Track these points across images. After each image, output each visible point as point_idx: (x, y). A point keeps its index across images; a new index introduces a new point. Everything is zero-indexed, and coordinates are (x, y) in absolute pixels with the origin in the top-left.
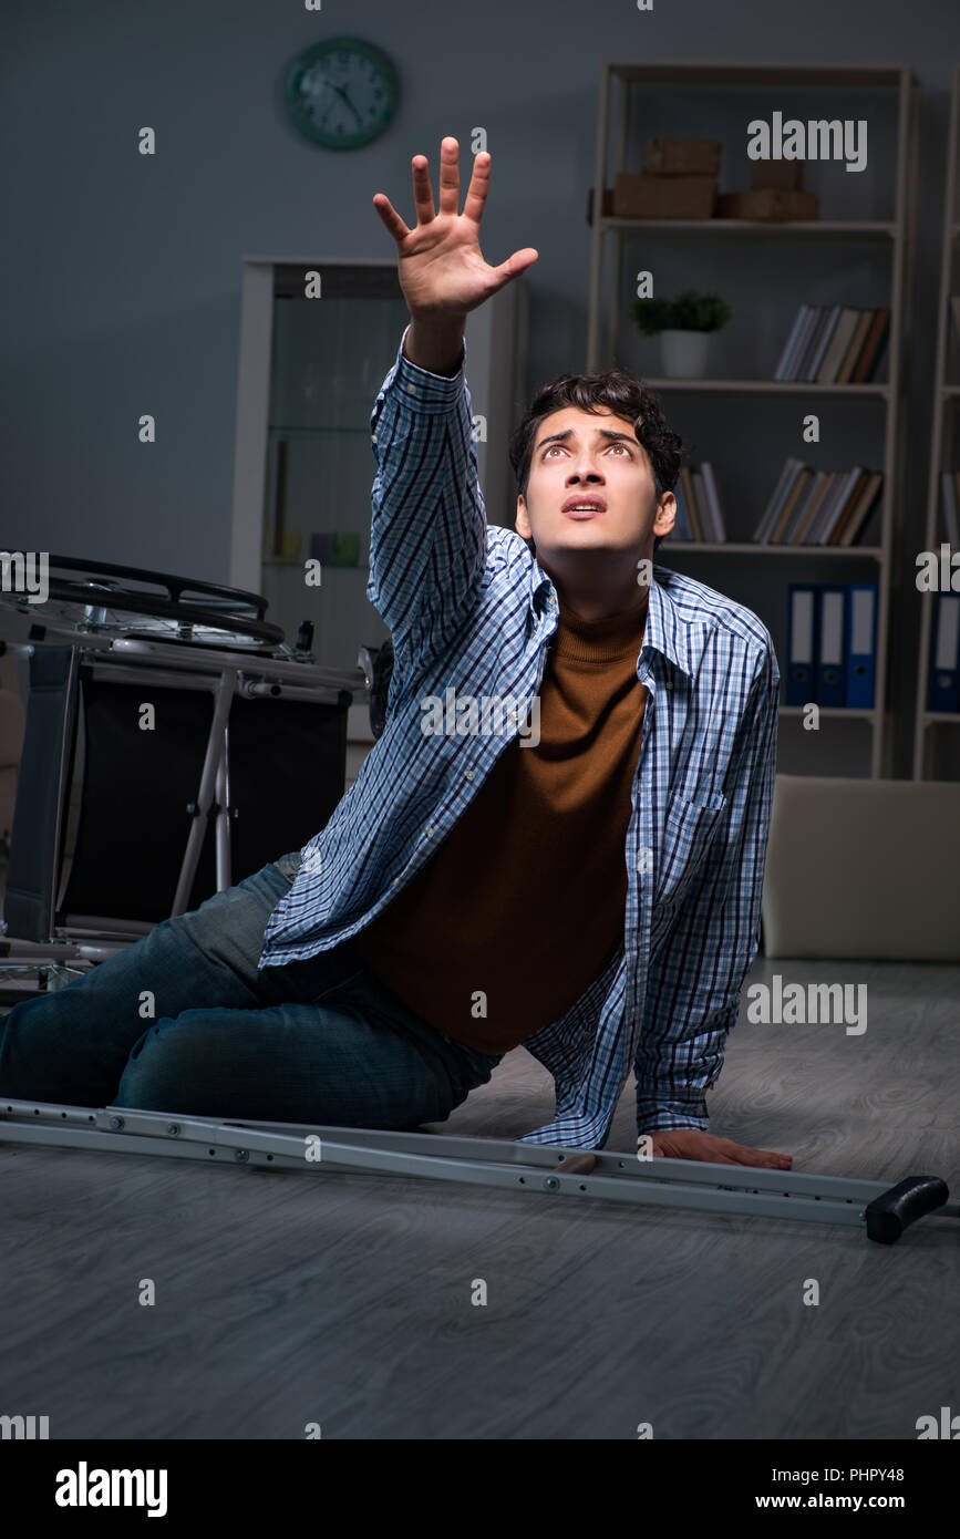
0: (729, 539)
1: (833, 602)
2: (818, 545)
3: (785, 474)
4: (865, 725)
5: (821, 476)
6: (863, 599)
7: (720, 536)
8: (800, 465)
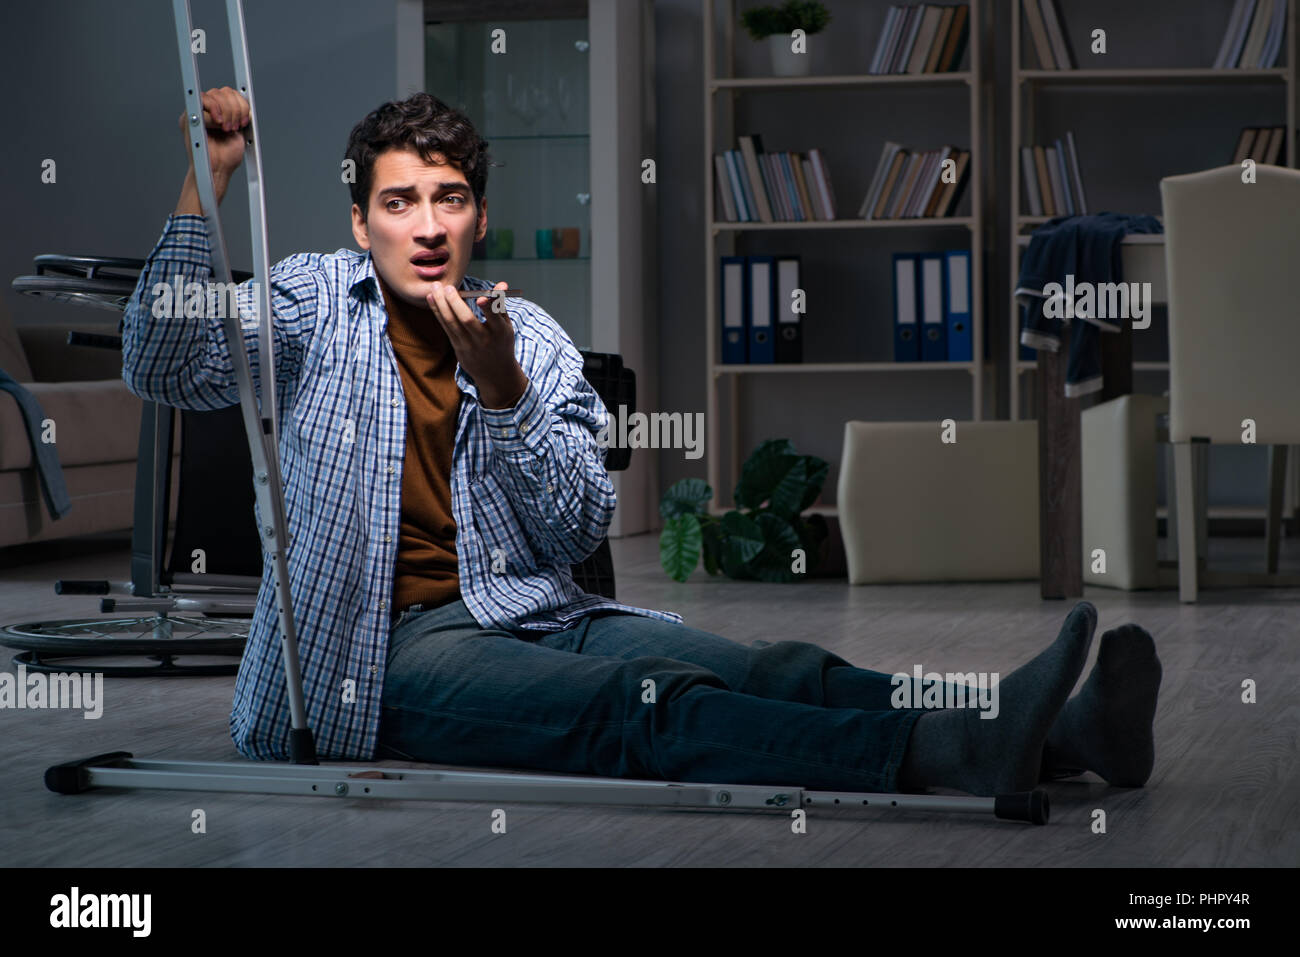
0: (838, 217)
1: (932, 268)
2: (916, 217)
3: (884, 157)
4: (966, 375)
5: (915, 156)
6: (958, 264)
7: (830, 214)
8: (896, 148)
